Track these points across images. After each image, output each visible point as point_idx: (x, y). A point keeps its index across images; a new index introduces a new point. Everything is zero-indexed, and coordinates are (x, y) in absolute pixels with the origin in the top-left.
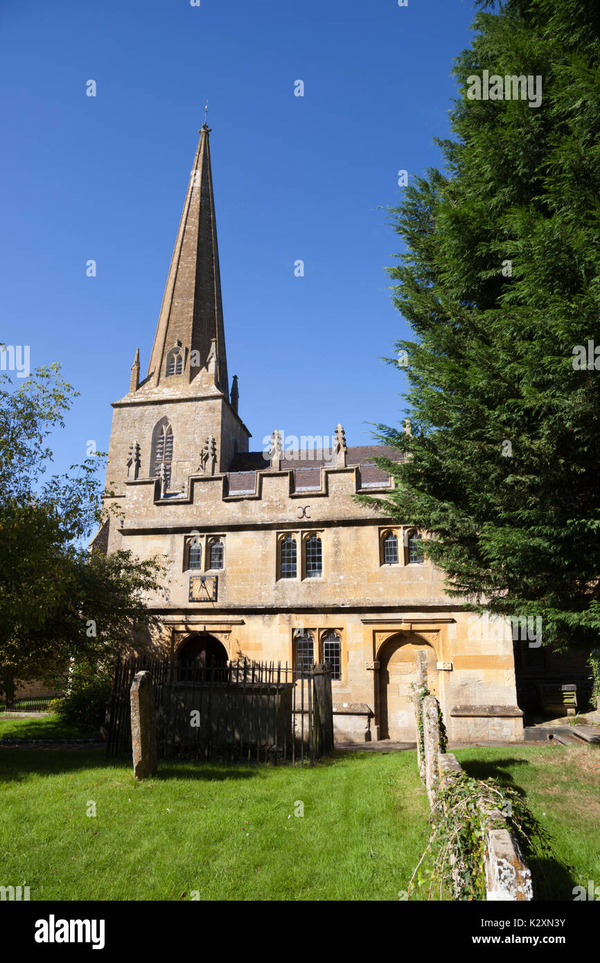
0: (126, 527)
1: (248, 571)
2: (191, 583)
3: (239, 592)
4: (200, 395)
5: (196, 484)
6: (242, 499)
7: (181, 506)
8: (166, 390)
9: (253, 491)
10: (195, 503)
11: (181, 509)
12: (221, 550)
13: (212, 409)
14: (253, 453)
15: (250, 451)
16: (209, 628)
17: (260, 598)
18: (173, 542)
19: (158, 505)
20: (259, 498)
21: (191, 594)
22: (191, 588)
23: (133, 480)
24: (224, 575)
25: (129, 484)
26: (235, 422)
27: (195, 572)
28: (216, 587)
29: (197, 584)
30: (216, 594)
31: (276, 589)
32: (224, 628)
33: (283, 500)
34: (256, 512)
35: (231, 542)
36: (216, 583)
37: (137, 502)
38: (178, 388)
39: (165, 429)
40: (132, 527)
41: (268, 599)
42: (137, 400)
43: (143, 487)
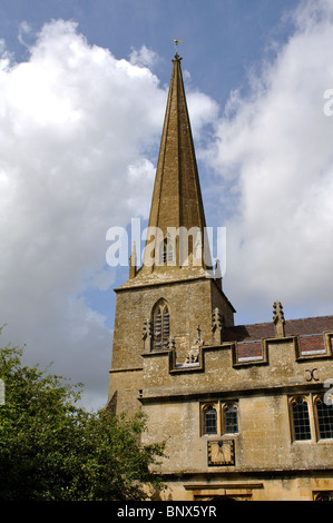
0: (145, 396)
1: (263, 434)
2: (209, 447)
3: (257, 455)
4: (190, 277)
5: (206, 354)
6: (252, 365)
7: (195, 375)
8: (160, 275)
9: (260, 358)
10: (208, 371)
11: (195, 377)
12: (235, 414)
13: (203, 289)
14: (239, 326)
15: (236, 324)
16: (229, 492)
17: (277, 460)
18: (189, 409)
19: (173, 374)
20: (266, 364)
21: (209, 458)
22: (209, 452)
23: (149, 353)
24: (239, 438)
25: (144, 356)
26: (222, 299)
27: (212, 437)
28: (233, 451)
29: (215, 448)
30: (233, 458)
31: (293, 450)
32: (244, 492)
33: (291, 365)
34: (266, 378)
35: (245, 406)
36: (233, 446)
37: (153, 372)
38: (171, 273)
39: (162, 308)
40: (151, 396)
41: (286, 461)
42: (136, 285)
43: (158, 358)
